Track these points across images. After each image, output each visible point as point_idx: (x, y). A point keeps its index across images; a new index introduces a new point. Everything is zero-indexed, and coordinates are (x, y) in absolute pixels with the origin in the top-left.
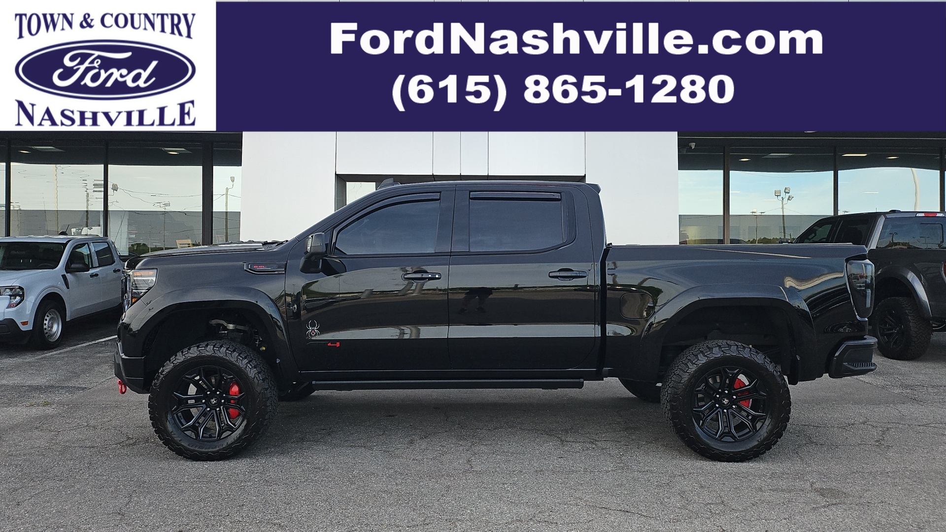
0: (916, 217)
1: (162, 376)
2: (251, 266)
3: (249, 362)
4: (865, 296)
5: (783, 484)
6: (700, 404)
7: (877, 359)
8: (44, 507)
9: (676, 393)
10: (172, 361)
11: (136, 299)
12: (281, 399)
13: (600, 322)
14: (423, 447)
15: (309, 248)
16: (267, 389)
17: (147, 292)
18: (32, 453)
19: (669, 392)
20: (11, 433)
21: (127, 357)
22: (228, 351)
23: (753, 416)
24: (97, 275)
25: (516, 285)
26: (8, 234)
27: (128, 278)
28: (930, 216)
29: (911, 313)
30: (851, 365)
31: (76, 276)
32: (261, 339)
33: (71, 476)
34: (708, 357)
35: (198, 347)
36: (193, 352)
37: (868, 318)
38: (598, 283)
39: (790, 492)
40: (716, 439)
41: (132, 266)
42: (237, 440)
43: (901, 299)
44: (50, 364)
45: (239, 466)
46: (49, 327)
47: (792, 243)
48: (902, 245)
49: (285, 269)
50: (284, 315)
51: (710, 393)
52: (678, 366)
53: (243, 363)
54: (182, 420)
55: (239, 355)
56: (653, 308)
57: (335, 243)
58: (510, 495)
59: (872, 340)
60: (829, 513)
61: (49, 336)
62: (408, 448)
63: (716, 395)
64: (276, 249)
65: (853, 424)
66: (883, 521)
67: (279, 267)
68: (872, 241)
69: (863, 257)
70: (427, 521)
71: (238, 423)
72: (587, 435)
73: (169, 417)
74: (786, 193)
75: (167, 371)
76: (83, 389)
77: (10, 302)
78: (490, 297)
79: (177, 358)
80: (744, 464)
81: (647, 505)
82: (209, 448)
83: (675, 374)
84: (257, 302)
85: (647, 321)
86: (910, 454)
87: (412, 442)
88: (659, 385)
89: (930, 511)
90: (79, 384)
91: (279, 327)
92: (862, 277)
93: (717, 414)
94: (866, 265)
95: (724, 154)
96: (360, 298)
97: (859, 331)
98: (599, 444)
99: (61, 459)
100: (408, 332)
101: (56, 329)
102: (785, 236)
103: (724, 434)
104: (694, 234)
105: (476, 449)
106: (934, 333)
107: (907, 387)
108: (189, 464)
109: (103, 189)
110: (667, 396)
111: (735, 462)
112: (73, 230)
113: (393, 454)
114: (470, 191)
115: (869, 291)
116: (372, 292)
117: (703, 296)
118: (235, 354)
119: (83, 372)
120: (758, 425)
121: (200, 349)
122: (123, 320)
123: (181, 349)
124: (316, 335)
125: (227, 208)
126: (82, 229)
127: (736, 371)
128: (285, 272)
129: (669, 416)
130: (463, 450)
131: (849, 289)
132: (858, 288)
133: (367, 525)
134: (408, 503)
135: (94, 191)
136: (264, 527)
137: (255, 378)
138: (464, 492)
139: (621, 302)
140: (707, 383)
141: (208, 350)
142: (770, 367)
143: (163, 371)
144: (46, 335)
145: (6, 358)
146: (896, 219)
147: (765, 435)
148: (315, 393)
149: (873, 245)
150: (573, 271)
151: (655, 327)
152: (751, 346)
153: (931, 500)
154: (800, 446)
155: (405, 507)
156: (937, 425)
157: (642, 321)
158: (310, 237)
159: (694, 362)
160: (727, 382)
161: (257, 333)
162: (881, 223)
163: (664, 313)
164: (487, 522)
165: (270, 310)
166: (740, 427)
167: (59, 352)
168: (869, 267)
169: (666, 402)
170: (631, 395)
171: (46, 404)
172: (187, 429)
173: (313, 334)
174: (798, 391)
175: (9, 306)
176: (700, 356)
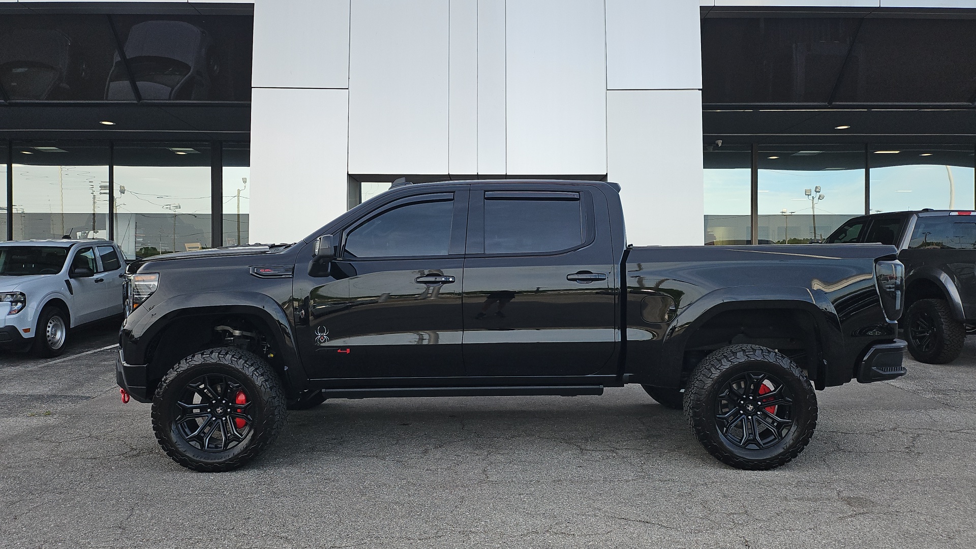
0: (949, 215)
1: (165, 384)
2: (257, 269)
3: (256, 369)
4: (895, 298)
5: (809, 493)
6: (724, 410)
7: (908, 363)
8: (42, 521)
9: (698, 400)
10: (175, 369)
11: (137, 305)
12: (290, 408)
13: (620, 327)
14: (437, 457)
15: (317, 250)
16: (274, 398)
17: (149, 297)
18: (31, 465)
19: (692, 398)
20: (10, 444)
21: (129, 365)
22: (233, 359)
23: (779, 423)
24: (102, 280)
25: (538, 288)
26: (10, 238)
27: (129, 283)
28: (964, 214)
29: (944, 315)
30: (880, 369)
31: (79, 280)
32: (269, 346)
33: (71, 489)
34: (732, 362)
35: (202, 354)
36: (198, 359)
37: (898, 321)
38: (618, 285)
39: (816, 501)
40: (740, 446)
41: (133, 271)
42: (244, 450)
43: (933, 301)
44: (54, 372)
45: (245, 478)
46: (52, 334)
47: (821, 243)
48: (936, 245)
49: (293, 273)
50: (292, 321)
51: (734, 399)
52: (701, 372)
53: (249, 371)
54: (187, 430)
55: (245, 362)
56: (675, 311)
57: (344, 246)
58: (526, 506)
59: (901, 343)
60: (856, 522)
61: (52, 343)
62: (422, 458)
63: (740, 401)
64: (283, 251)
65: (882, 431)
66: (912, 531)
67: (287, 271)
68: (904, 241)
69: (893, 258)
70: (440, 534)
71: (244, 433)
72: (608, 443)
73: (173, 427)
74: (816, 192)
75: (170, 379)
76: (87, 398)
77: (11, 308)
78: (512, 301)
79: (181, 365)
80: (770, 472)
81: (668, 516)
82: (215, 459)
83: (698, 380)
84: (264, 307)
85: (669, 325)
86: (941, 461)
87: (426, 452)
88: (682, 391)
89: (960, 521)
90: (83, 393)
91: (288, 334)
92: (891, 278)
93: (741, 421)
94: (896, 265)
95: (752, 151)
96: (377, 302)
97: (888, 334)
98: (620, 452)
99: (61, 471)
100: (427, 338)
101: (61, 336)
102: (815, 236)
103: (748, 442)
104: (721, 235)
105: (492, 458)
106: (968, 336)
107: (939, 391)
108: (195, 475)
109: (108, 191)
110: (690, 403)
111: (759, 470)
112: (79, 234)
113: (406, 464)
114: (485, 191)
115: (899, 293)
116: (390, 297)
117: (727, 299)
118: (241, 361)
119: (88, 380)
120: (784, 432)
121: (204, 356)
122: (124, 327)
123: (184, 356)
124: (325, 341)
125: (239, 211)
126: (88, 232)
127: (761, 377)
128: (293, 276)
129: (692, 423)
130: (479, 459)
131: (878, 291)
132: (888, 290)
133: (377, 538)
134: (420, 515)
135: (101, 193)
136: (270, 541)
137: (262, 386)
138: (479, 503)
139: (642, 305)
140: (731, 389)
141: (213, 357)
142: (796, 372)
143: (166, 380)
144: (50, 343)
145: (7, 366)
146: (929, 218)
147: (791, 442)
148: (327, 401)
149: (905, 245)
150: (592, 273)
151: (677, 331)
152: (777, 350)
153: (962, 509)
154: (827, 454)
155: (417, 518)
156: (969, 431)
157: (663, 325)
158: (318, 239)
159: (717, 367)
160: (752, 387)
161: (264, 340)
162: (913, 221)
163: (687, 317)
164: (502, 534)
165: (277, 315)
166: (765, 434)
167: (63, 360)
168: (899, 268)
169: (689, 408)
170: (654, 402)
171: (48, 414)
172: (192, 439)
173: (322, 340)
174: (825, 396)
175: (10, 313)
176: (724, 361)
